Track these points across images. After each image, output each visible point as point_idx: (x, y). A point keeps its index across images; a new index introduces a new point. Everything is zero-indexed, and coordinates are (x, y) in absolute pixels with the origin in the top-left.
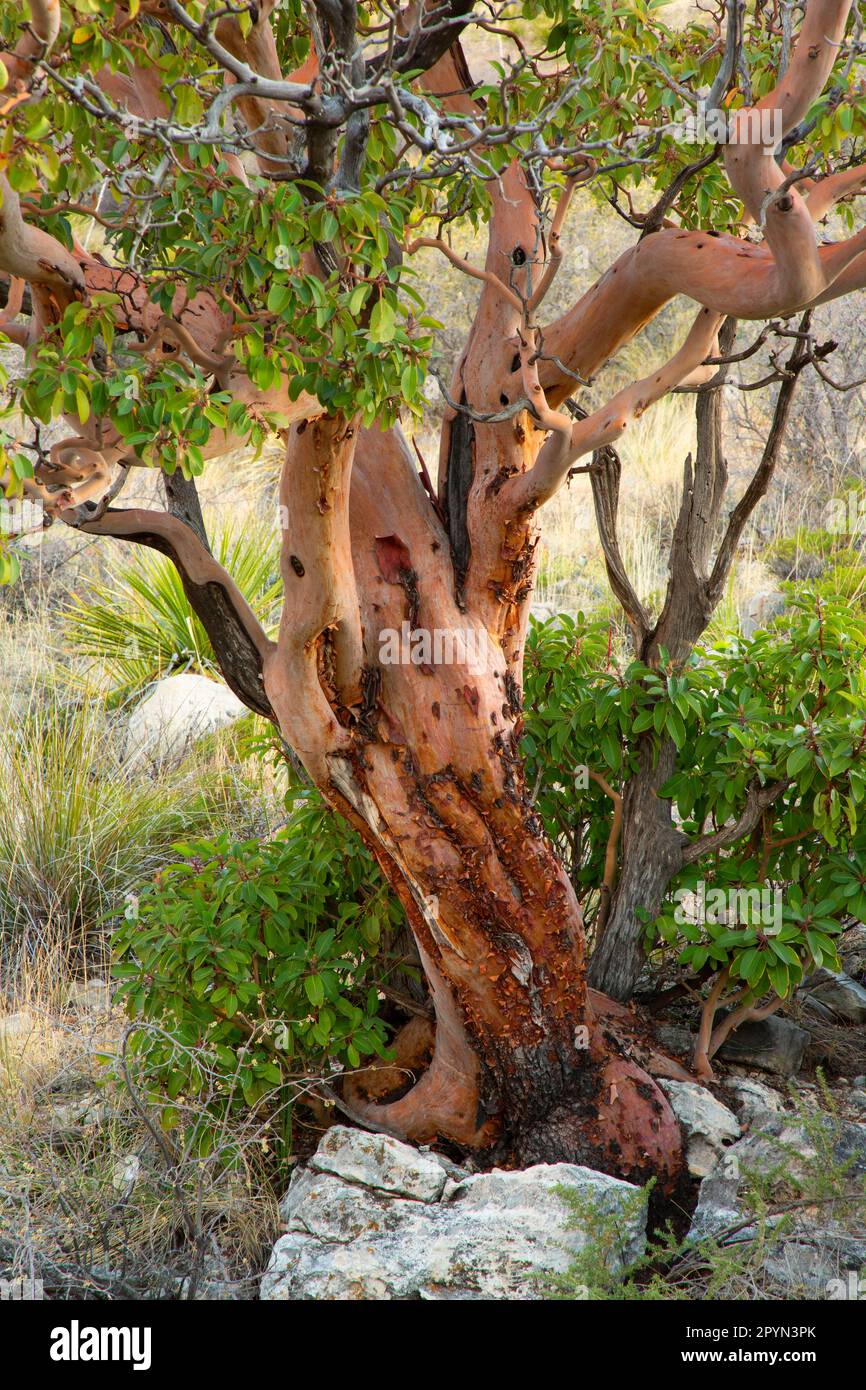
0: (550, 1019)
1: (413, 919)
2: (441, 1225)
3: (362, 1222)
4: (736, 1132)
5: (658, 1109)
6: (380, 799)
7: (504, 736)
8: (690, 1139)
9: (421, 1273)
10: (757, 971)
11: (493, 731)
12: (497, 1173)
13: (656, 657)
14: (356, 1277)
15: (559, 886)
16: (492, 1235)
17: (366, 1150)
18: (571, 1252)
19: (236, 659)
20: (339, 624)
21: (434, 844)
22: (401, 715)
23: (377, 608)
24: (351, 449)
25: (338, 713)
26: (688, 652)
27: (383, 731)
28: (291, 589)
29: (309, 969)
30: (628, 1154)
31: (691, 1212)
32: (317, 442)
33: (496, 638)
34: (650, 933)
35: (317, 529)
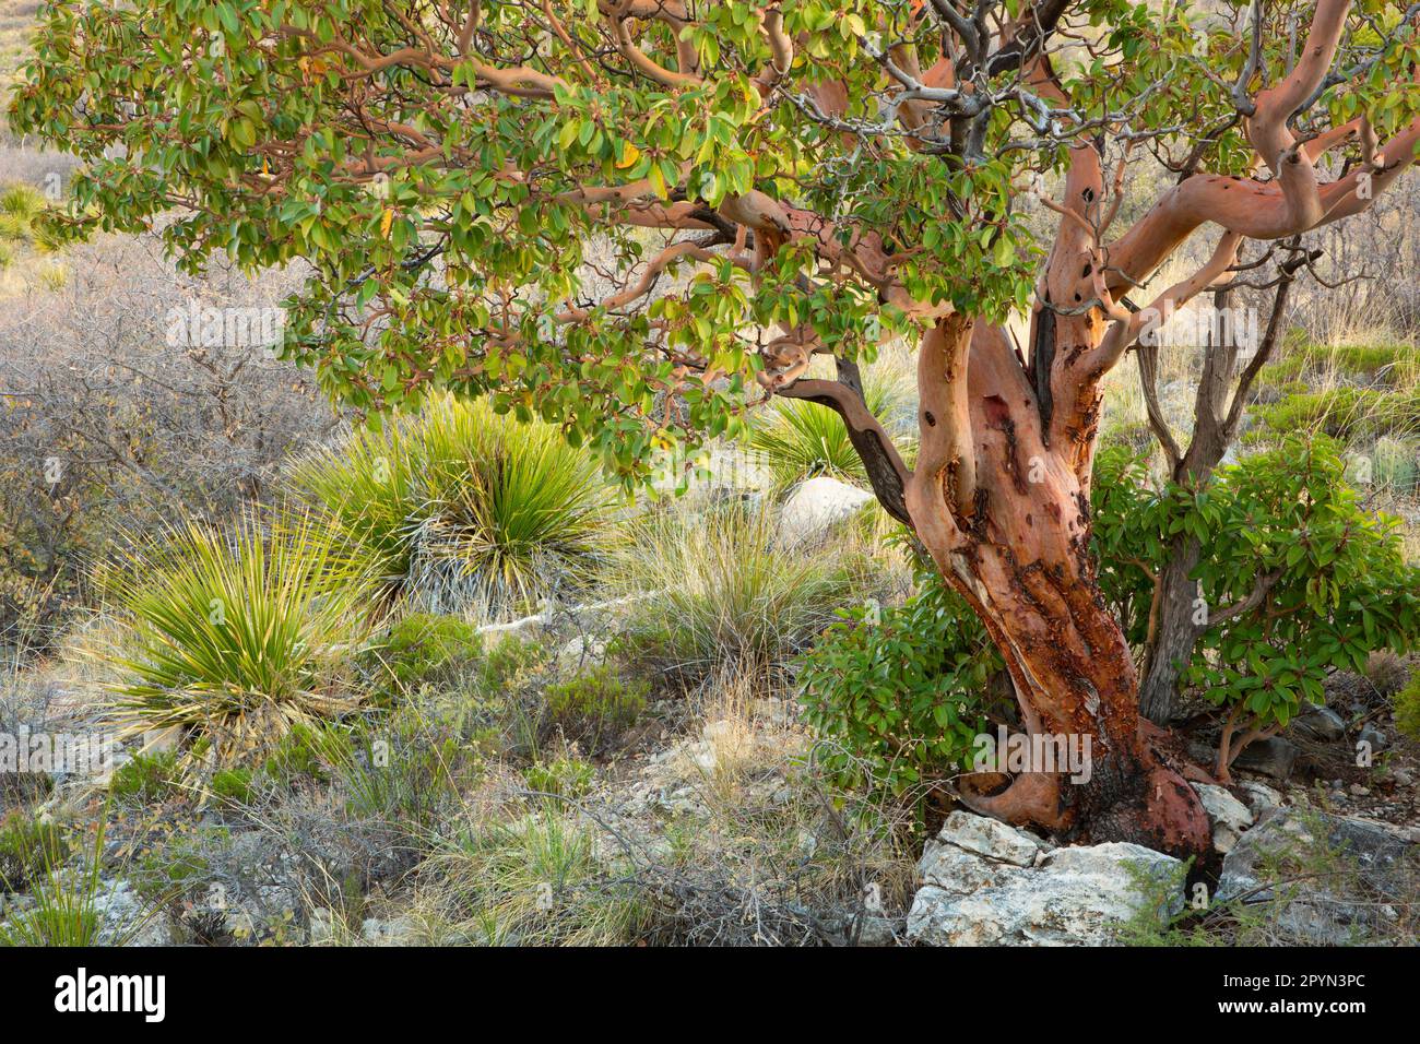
0: (1112, 740)
1: (1012, 667)
2: (1035, 884)
3: (977, 880)
4: (1250, 821)
5: (1191, 804)
6: (988, 583)
7: (1079, 538)
8: (1214, 826)
9: (1024, 918)
10: (1265, 706)
11: (1070, 535)
12: (1074, 848)
13: (1186, 478)
14: (977, 919)
15: (1119, 645)
16: (1074, 892)
17: (979, 829)
18: (1132, 906)
19: (885, 484)
20: (959, 459)
21: (1028, 615)
22: (1004, 524)
23: (985, 447)
24: (969, 336)
25: (958, 522)
26: (1209, 473)
27: (990, 535)
28: (925, 434)
29: (937, 701)
30: (1170, 837)
31: (1218, 877)
32: (946, 332)
33: (1072, 467)
34: (1183, 678)
35: (944, 391)
